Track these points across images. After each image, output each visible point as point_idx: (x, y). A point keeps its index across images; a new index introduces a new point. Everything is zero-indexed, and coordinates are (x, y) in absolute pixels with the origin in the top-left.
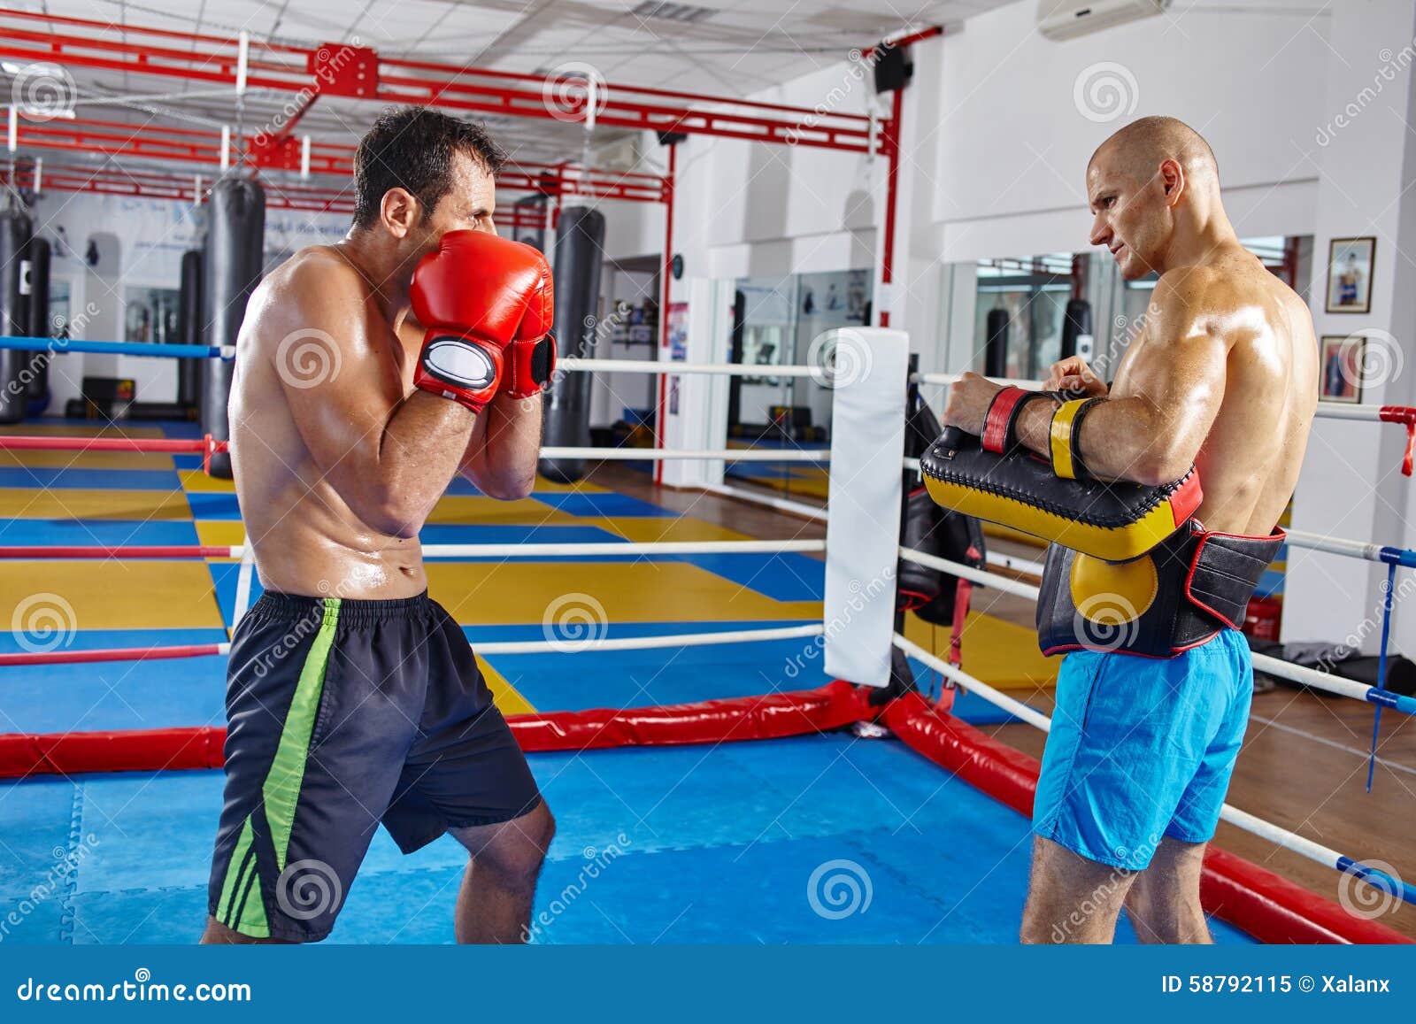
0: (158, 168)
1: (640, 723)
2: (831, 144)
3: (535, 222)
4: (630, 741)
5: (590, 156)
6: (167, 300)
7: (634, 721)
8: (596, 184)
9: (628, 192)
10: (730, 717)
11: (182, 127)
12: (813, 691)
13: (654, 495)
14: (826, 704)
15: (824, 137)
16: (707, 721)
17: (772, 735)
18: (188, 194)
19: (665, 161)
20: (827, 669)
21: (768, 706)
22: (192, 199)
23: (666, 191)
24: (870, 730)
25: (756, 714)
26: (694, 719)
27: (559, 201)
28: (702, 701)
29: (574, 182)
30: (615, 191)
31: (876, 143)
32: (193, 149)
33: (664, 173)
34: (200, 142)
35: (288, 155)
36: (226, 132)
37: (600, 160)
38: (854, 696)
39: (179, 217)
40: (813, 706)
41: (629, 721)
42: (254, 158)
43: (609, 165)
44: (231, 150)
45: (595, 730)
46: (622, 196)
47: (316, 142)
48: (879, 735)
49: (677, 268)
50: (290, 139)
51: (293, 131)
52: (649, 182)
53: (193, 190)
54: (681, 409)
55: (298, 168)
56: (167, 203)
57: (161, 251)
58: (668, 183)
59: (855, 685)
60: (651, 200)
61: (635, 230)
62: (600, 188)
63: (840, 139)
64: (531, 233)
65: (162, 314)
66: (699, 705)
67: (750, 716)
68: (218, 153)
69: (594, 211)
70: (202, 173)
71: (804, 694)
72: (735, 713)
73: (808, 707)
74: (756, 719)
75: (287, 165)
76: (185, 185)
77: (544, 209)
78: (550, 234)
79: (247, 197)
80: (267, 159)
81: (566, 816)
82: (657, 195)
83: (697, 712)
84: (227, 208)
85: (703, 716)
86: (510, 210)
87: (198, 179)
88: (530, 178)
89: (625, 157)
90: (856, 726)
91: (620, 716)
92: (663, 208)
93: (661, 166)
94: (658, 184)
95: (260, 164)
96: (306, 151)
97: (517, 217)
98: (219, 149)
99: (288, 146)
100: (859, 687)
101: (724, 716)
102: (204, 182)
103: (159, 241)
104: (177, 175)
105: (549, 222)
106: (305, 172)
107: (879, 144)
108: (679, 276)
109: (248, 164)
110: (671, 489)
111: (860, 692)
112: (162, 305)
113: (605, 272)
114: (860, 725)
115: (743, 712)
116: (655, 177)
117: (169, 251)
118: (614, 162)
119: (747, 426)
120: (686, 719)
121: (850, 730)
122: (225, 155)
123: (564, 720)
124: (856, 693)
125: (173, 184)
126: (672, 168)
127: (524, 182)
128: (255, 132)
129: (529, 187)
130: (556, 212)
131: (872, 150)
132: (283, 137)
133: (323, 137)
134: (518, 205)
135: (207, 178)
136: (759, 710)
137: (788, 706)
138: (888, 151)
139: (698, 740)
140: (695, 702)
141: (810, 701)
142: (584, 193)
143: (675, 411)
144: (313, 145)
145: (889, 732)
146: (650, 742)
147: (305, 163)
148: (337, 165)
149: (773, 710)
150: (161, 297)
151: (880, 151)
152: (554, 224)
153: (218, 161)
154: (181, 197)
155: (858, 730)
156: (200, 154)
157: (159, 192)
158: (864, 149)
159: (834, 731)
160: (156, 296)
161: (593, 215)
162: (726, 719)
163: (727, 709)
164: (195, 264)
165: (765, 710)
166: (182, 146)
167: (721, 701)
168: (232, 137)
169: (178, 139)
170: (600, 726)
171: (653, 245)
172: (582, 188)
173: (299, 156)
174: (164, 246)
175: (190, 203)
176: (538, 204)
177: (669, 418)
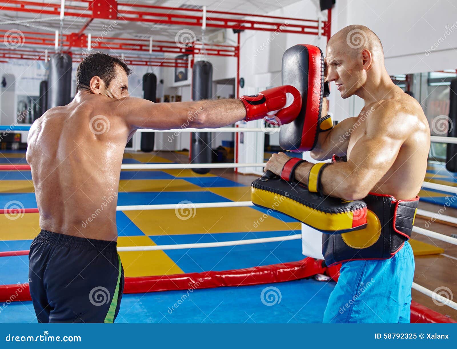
0: (30, 48)
1: (226, 277)
2: (303, 32)
3: (184, 65)
4: (222, 285)
5: (205, 39)
6: (35, 100)
7: (224, 276)
8: (207, 50)
9: (221, 53)
10: (264, 274)
11: (40, 32)
12: (299, 262)
13: (234, 177)
14: (304, 267)
15: (300, 29)
16: (254, 275)
17: (281, 281)
18: (42, 58)
19: (236, 40)
20: (304, 252)
21: (280, 269)
22: (44, 60)
23: (236, 52)
24: (322, 278)
25: (274, 272)
26: (249, 275)
27: (193, 57)
28: (252, 267)
29: (199, 49)
30: (216, 52)
31: (321, 31)
32: (44, 40)
33: (236, 45)
34: (47, 37)
35: (82, 42)
36: (57, 33)
37: (210, 40)
38: (315, 263)
39: (39, 67)
40: (298, 268)
41: (222, 276)
42: (68, 43)
43: (213, 42)
44: (59, 40)
45: (207, 280)
46: (218, 54)
47: (93, 36)
48: (326, 280)
49: (242, 83)
50: (83, 35)
51: (85, 32)
52: (229, 49)
53: (44, 56)
54: (245, 141)
55: (87, 47)
56: (34, 61)
57: (32, 81)
58: (238, 49)
59: (316, 259)
60: (230, 56)
61: (224, 68)
62: (210, 52)
63: (306, 30)
64: (183, 70)
65: (32, 105)
66: (252, 269)
67: (272, 273)
68: (54, 42)
69: (208, 62)
70: (49, 49)
71: (294, 263)
72: (266, 272)
73: (296, 268)
74: (275, 274)
75: (82, 46)
76: (42, 54)
77: (187, 60)
78: (190, 71)
79: (64, 61)
80: (74, 43)
81: (195, 318)
82: (233, 54)
83: (250, 272)
84: (57, 65)
85: (253, 274)
86: (174, 61)
87: (46, 51)
88: (181, 49)
89: (220, 38)
90: (317, 276)
91: (218, 274)
92: (236, 59)
93: (234, 42)
94: (233, 49)
95: (71, 45)
96: (89, 40)
97: (177, 63)
98: (54, 40)
99: (82, 38)
100: (317, 260)
101: (261, 273)
102: (49, 53)
103: (31, 76)
104: (38, 50)
105: (189, 65)
106: (89, 48)
107: (322, 31)
108: (242, 87)
109: (67, 45)
110: (242, 174)
111: (317, 262)
112: (32, 102)
113: (213, 85)
114: (318, 275)
115: (269, 271)
116: (232, 47)
117: (35, 81)
118: (215, 40)
119: (273, 147)
120: (245, 275)
121: (314, 278)
122: (56, 42)
123: (195, 276)
124: (316, 262)
125: (37, 54)
126: (239, 42)
127: (178, 50)
128: (68, 32)
129: (181, 52)
130: (192, 61)
131: (320, 34)
132: (80, 34)
133: (96, 33)
134: (176, 59)
135: (50, 51)
136: (276, 270)
137: (288, 268)
138: (326, 34)
139: (251, 284)
140: (249, 268)
141: (297, 266)
142: (203, 54)
143: (242, 142)
144: (92, 37)
145: (330, 279)
146: (231, 285)
147: (89, 44)
148: (102, 45)
149: (281, 270)
150: (32, 99)
151: (323, 34)
152: (192, 66)
153: (54, 44)
154: (39, 59)
155: (318, 278)
156: (46, 42)
157: (31, 57)
158: (317, 34)
159: (307, 278)
160: (30, 99)
161: (207, 64)
162: (262, 274)
163: (263, 270)
164: (45, 86)
165: (278, 270)
166: (39, 39)
167: (260, 267)
168: (59, 35)
169: (38, 36)
170: (210, 278)
171: (232, 74)
172: (202, 51)
173: (87, 42)
174: (33, 79)
175: (43, 61)
176: (185, 58)
177: (240, 145)
